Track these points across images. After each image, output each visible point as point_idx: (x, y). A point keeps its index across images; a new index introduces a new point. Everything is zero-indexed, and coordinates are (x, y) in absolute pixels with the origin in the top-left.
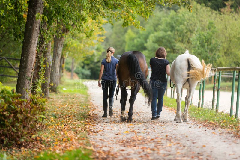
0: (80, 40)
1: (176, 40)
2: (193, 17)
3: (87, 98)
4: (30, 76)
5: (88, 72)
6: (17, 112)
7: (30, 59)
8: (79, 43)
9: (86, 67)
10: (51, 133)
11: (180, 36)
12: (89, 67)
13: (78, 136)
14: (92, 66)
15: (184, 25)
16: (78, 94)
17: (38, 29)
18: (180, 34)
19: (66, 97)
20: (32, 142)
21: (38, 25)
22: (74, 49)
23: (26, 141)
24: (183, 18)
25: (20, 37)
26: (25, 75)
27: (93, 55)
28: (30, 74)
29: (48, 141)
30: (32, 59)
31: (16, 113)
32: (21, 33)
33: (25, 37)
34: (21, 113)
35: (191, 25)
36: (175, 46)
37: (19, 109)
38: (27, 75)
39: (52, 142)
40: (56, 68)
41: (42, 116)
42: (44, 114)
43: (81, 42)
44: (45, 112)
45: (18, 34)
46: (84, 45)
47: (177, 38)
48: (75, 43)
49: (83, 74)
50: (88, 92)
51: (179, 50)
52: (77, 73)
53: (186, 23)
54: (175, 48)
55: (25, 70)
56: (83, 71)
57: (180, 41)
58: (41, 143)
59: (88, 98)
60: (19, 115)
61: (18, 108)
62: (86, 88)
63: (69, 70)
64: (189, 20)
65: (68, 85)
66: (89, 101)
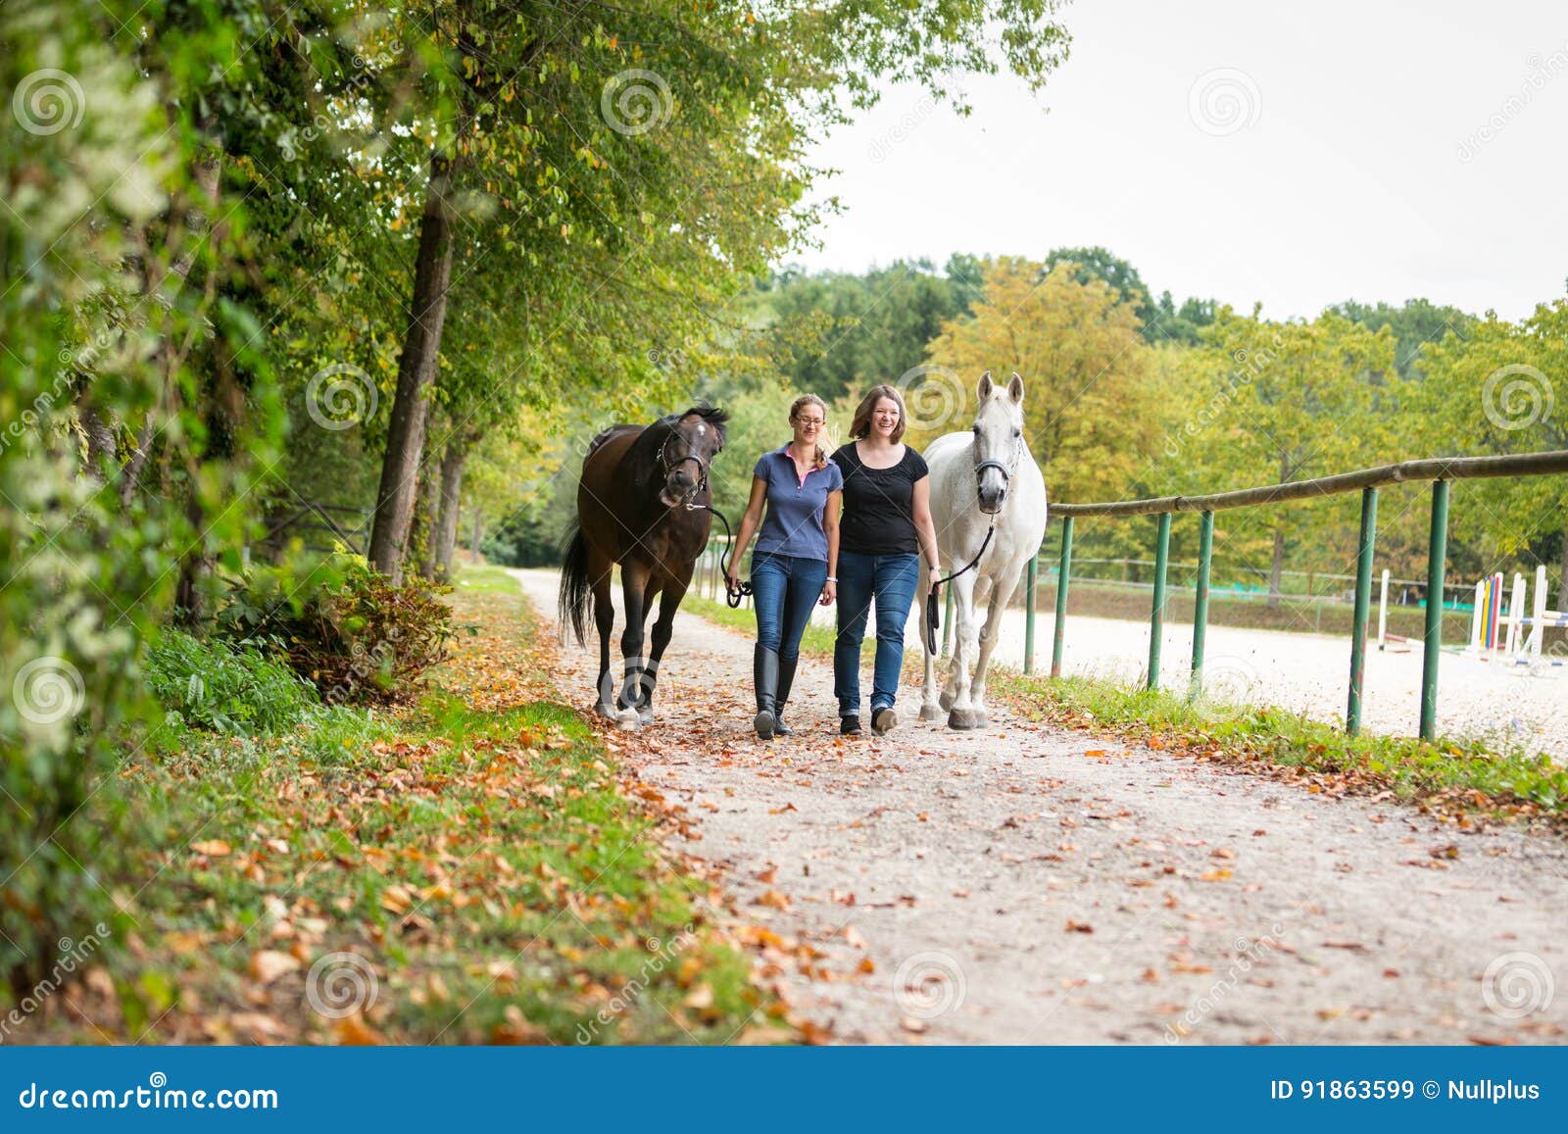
0: (503, 464)
1: (728, 472)
2: (771, 415)
3: (524, 602)
4: (401, 539)
5: (510, 550)
6: (383, 617)
7: (402, 497)
8: (500, 473)
9: (506, 538)
10: (456, 674)
11: (739, 463)
12: (513, 537)
13: (528, 679)
14: (520, 534)
15: (749, 435)
16: (501, 595)
17: (421, 423)
18: (740, 457)
19: (474, 599)
20: (417, 691)
21: (423, 415)
22: (487, 487)
23: (404, 689)
24: (746, 419)
25: (377, 443)
26: (387, 536)
27: (528, 507)
28: (401, 533)
29: (455, 692)
30: (408, 494)
31: (377, 618)
32: (380, 433)
33: (389, 444)
34: (393, 619)
35: (765, 436)
36: (726, 486)
37: (387, 611)
38: (394, 537)
39: (465, 693)
40: (446, 530)
41: (443, 628)
42: (446, 625)
43: (504, 471)
44: (447, 619)
45: (372, 435)
46: (513, 478)
47: (732, 466)
48: (488, 472)
49: (497, 553)
50: (525, 592)
51: (735, 496)
52: (485, 553)
53: (753, 431)
54: (727, 491)
55: (390, 524)
56: (499, 546)
57: (737, 475)
58: (439, 696)
59: (526, 602)
60: (386, 625)
61: (385, 608)
62: (515, 582)
63: (465, 545)
64: (761, 423)
65: (470, 576)
66: (530, 610)
